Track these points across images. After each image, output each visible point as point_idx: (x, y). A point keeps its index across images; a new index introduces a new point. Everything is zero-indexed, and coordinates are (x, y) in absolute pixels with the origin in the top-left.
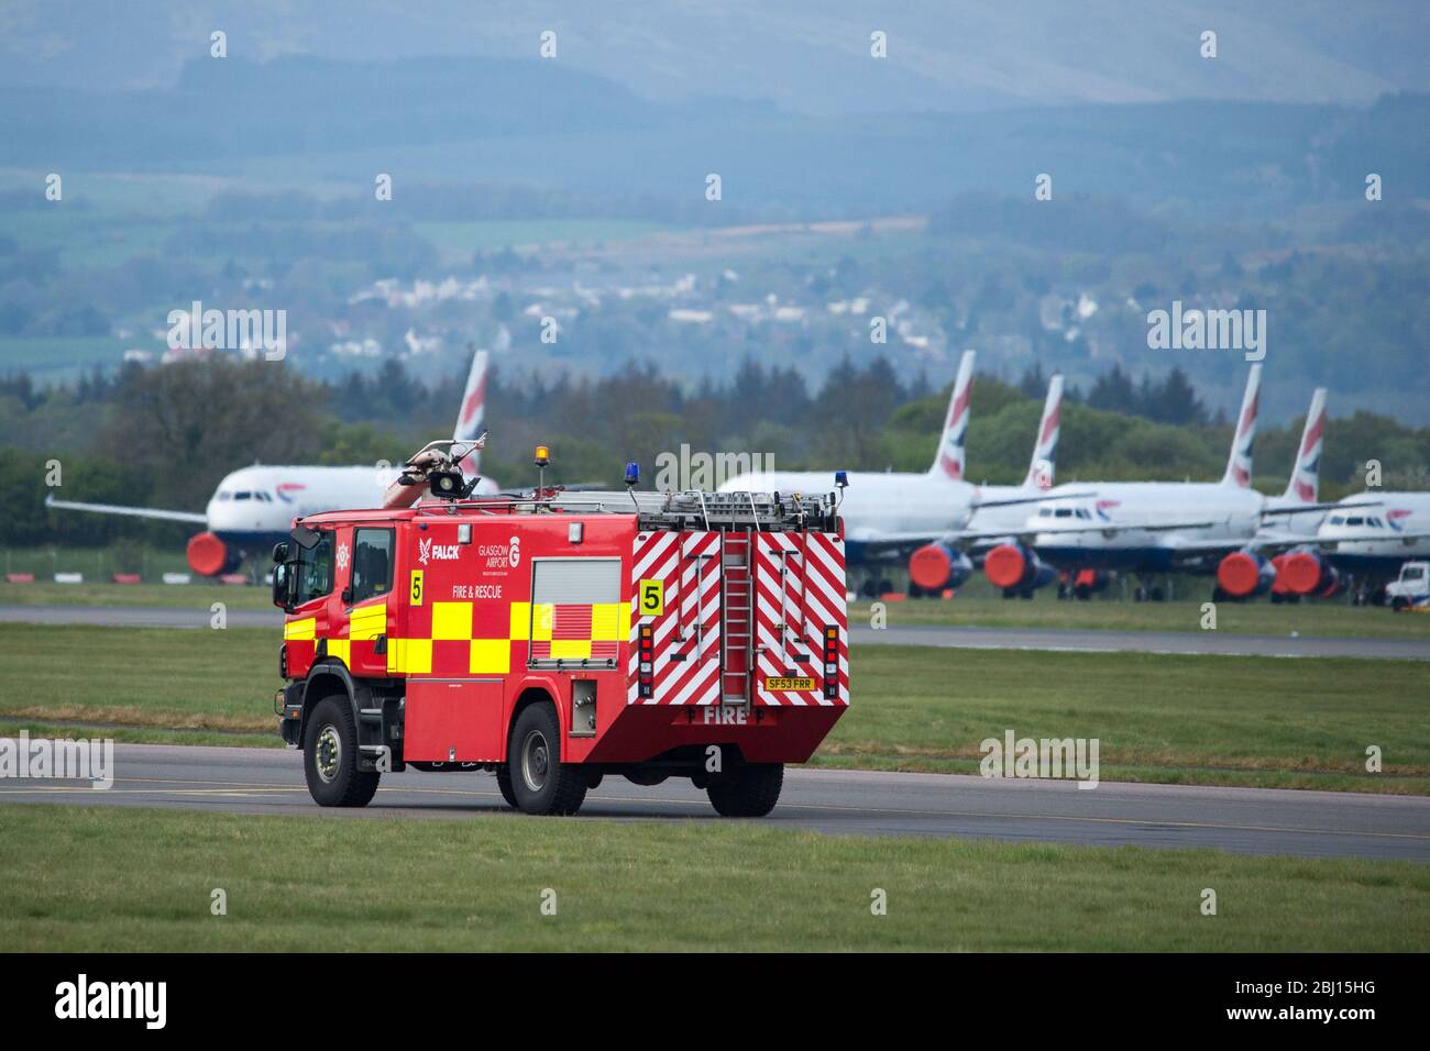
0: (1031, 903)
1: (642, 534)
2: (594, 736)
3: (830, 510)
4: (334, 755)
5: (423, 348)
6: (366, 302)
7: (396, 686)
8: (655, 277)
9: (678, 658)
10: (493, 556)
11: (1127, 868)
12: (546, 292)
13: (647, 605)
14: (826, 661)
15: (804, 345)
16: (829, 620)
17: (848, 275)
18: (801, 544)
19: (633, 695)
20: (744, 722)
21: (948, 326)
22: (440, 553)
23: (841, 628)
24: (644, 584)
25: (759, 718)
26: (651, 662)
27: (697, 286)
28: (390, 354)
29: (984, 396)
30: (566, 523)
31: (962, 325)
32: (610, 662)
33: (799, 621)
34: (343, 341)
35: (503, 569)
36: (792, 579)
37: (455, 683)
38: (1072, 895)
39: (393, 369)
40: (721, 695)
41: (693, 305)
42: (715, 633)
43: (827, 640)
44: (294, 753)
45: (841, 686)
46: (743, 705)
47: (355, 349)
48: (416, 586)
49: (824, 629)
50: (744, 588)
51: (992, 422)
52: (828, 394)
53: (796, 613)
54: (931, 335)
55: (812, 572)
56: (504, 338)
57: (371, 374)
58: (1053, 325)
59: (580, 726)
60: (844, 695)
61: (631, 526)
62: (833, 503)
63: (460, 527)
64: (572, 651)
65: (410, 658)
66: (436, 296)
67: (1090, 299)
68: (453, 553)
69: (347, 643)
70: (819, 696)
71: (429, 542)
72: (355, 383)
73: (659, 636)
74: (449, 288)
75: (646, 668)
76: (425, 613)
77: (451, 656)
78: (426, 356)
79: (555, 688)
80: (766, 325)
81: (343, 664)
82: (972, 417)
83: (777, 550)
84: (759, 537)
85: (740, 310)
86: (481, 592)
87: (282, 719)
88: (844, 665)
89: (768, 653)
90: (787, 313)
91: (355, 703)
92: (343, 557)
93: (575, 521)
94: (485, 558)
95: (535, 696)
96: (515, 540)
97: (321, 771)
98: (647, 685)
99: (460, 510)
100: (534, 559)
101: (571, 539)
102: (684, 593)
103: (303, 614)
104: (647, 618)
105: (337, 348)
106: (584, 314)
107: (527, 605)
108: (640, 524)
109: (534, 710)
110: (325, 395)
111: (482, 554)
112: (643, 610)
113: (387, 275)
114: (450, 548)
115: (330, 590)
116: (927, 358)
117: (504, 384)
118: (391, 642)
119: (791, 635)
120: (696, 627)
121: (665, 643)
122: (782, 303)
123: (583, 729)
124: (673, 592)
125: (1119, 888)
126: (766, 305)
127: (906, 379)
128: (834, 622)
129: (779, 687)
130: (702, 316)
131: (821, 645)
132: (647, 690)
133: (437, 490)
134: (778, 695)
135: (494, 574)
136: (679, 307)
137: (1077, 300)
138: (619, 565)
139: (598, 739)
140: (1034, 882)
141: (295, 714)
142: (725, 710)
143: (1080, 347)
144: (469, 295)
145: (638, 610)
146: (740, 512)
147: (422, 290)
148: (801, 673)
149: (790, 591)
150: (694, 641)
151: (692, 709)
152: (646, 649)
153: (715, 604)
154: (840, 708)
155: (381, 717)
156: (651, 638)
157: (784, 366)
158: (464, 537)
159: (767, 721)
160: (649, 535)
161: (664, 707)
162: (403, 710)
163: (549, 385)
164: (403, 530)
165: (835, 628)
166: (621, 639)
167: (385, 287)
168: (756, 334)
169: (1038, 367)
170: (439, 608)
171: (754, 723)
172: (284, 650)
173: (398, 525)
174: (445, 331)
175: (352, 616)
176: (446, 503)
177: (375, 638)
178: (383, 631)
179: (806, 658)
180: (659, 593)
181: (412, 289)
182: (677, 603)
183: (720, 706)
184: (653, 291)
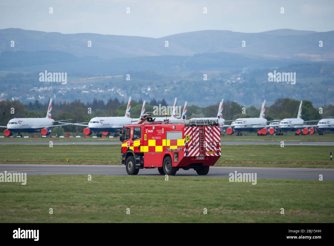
0: (142, 186)
1: (186, 127)
2: (178, 162)
3: (217, 122)
4: (131, 167)
5: (42, 98)
6: (32, 91)
7: (142, 154)
8: (79, 86)
9: (192, 148)
10: (159, 132)
11: (157, 180)
12: (62, 89)
13: (187, 139)
14: (217, 148)
15: (104, 96)
16: (217, 141)
17: (111, 85)
18: (212, 128)
19: (185, 155)
20: (203, 159)
21: (127, 93)
22: (149, 131)
23: (219, 143)
24: (186, 136)
25: (206, 158)
26: (188, 149)
27: (86, 87)
28: (36, 99)
29: (133, 104)
30: (172, 126)
31: (129, 92)
32: (181, 149)
33: (212, 142)
34: (29, 97)
35: (161, 134)
36: (211, 134)
37: (153, 153)
38: (148, 184)
39: (37, 102)
40: (200, 154)
41: (86, 90)
42: (198, 144)
43: (217, 145)
44: (124, 166)
45: (220, 152)
46: (203, 156)
47: (31, 98)
48: (145, 137)
49: (217, 143)
50: (203, 136)
51: (134, 108)
52: (108, 104)
53: (212, 140)
54: (124, 94)
55: (214, 133)
56: (55, 96)
57: (33, 102)
58: (144, 92)
59: (175, 160)
60: (220, 154)
61: (184, 126)
62: (218, 121)
63: (153, 127)
64: (174, 148)
65: (145, 149)
66: (43, 90)
67: (149, 88)
68: (152, 131)
69: (133, 147)
70: (216, 154)
71: (147, 129)
72: (31, 104)
73: (189, 145)
74: (46, 88)
75: (187, 150)
76: (147, 142)
77: (152, 149)
78: (42, 99)
79: (171, 154)
80: (98, 93)
81: (132, 150)
82: (131, 107)
83: (208, 129)
84: (205, 128)
85: (93, 91)
86: (157, 138)
87: (122, 160)
88: (220, 149)
89: (208, 147)
90: (101, 91)
91: (135, 157)
92: (132, 132)
93: (174, 126)
94: (158, 132)
95: (167, 155)
96: (163, 129)
97: (129, 169)
98: (187, 153)
99: (152, 124)
100: (166, 132)
101: (173, 128)
102: (193, 137)
103: (125, 142)
104: (187, 142)
105: (28, 98)
106: (68, 92)
107: (165, 140)
108: (185, 126)
109: (167, 158)
110: (26, 106)
111: (157, 131)
112: (186, 140)
113: (35, 86)
114: (151, 130)
115: (130, 138)
116: (124, 98)
117: (55, 104)
118: (141, 147)
119: (211, 144)
120: (195, 143)
121: (190, 146)
122: (100, 89)
123: (176, 161)
124: (191, 137)
125: (156, 183)
126: (98, 90)
127: (120, 101)
128: (218, 142)
129: (209, 153)
130: (87, 92)
131: (216, 145)
132: (187, 154)
133: (148, 120)
134: (209, 154)
135: (159, 135)
136: (83, 91)
137: (147, 88)
138: (182, 133)
139: (179, 163)
140: (142, 182)
141: (124, 159)
142: (200, 157)
143: (148, 95)
144: (49, 89)
145: (185, 140)
146: (201, 123)
147: (41, 89)
148: (213, 150)
149: (211, 136)
150: (195, 145)
151: (195, 157)
152: (187, 147)
153: (198, 139)
154: (220, 156)
155: (139, 160)
156: (188, 145)
157: (101, 100)
158: (154, 128)
159: (207, 159)
160: (187, 127)
161: (190, 157)
162: (143, 158)
163: (62, 104)
164: (143, 128)
165: (218, 143)
166: (183, 145)
167: (35, 88)
168: (97, 94)
169: (141, 99)
170: (150, 141)
171: (205, 159)
172: (122, 148)
173: (142, 127)
174: (45, 95)
175: (134, 142)
176: (150, 123)
177: (138, 146)
178: (140, 145)
179: (214, 148)
180: (189, 137)
181: (40, 89)
182: (192, 139)
183: (199, 156)
184: (79, 88)
